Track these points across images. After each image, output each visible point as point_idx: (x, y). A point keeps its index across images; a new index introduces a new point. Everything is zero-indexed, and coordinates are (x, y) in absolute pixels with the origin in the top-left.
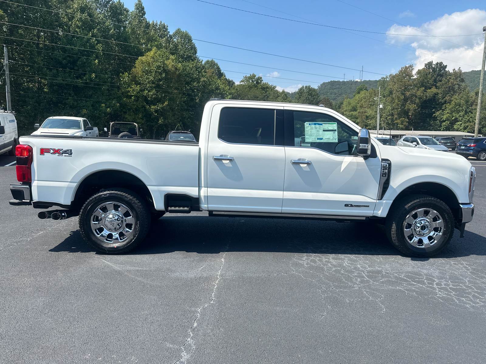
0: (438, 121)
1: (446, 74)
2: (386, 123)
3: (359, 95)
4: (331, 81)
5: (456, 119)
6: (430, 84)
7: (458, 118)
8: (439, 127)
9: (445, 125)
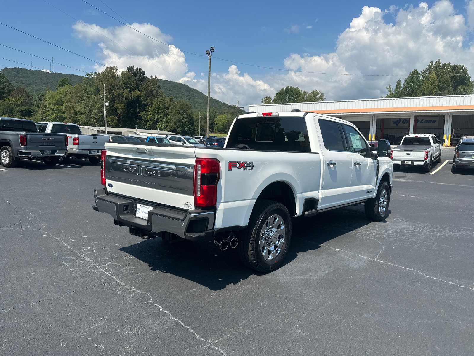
0: (143, 120)
1: (145, 80)
2: (97, 120)
3: (63, 89)
4: (15, 68)
5: (157, 119)
6: (133, 86)
7: (159, 119)
8: (144, 126)
9: (149, 125)
